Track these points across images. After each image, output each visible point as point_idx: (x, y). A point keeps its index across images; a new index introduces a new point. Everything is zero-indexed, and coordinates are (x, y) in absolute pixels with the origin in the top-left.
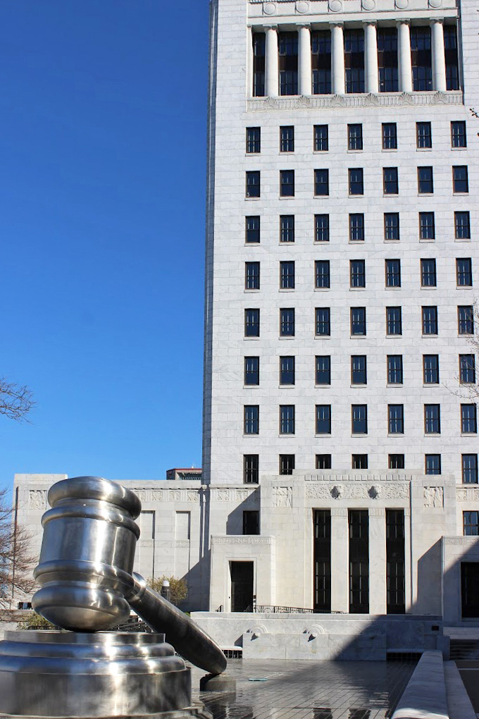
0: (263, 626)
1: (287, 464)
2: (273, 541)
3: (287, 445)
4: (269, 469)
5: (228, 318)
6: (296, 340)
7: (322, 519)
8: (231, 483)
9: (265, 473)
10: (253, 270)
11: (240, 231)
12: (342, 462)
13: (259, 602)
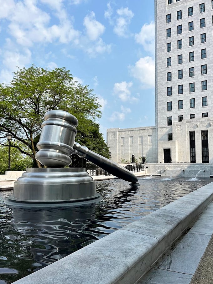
0: (167, 167)
1: (181, 119)
2: (177, 142)
3: (181, 112)
4: (175, 121)
5: (162, 77)
6: (183, 80)
7: (192, 134)
8: (164, 126)
9: (174, 122)
10: (169, 60)
11: (165, 49)
12: (199, 116)
13: (172, 160)
